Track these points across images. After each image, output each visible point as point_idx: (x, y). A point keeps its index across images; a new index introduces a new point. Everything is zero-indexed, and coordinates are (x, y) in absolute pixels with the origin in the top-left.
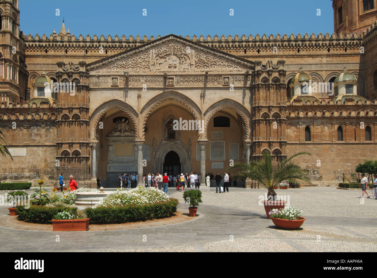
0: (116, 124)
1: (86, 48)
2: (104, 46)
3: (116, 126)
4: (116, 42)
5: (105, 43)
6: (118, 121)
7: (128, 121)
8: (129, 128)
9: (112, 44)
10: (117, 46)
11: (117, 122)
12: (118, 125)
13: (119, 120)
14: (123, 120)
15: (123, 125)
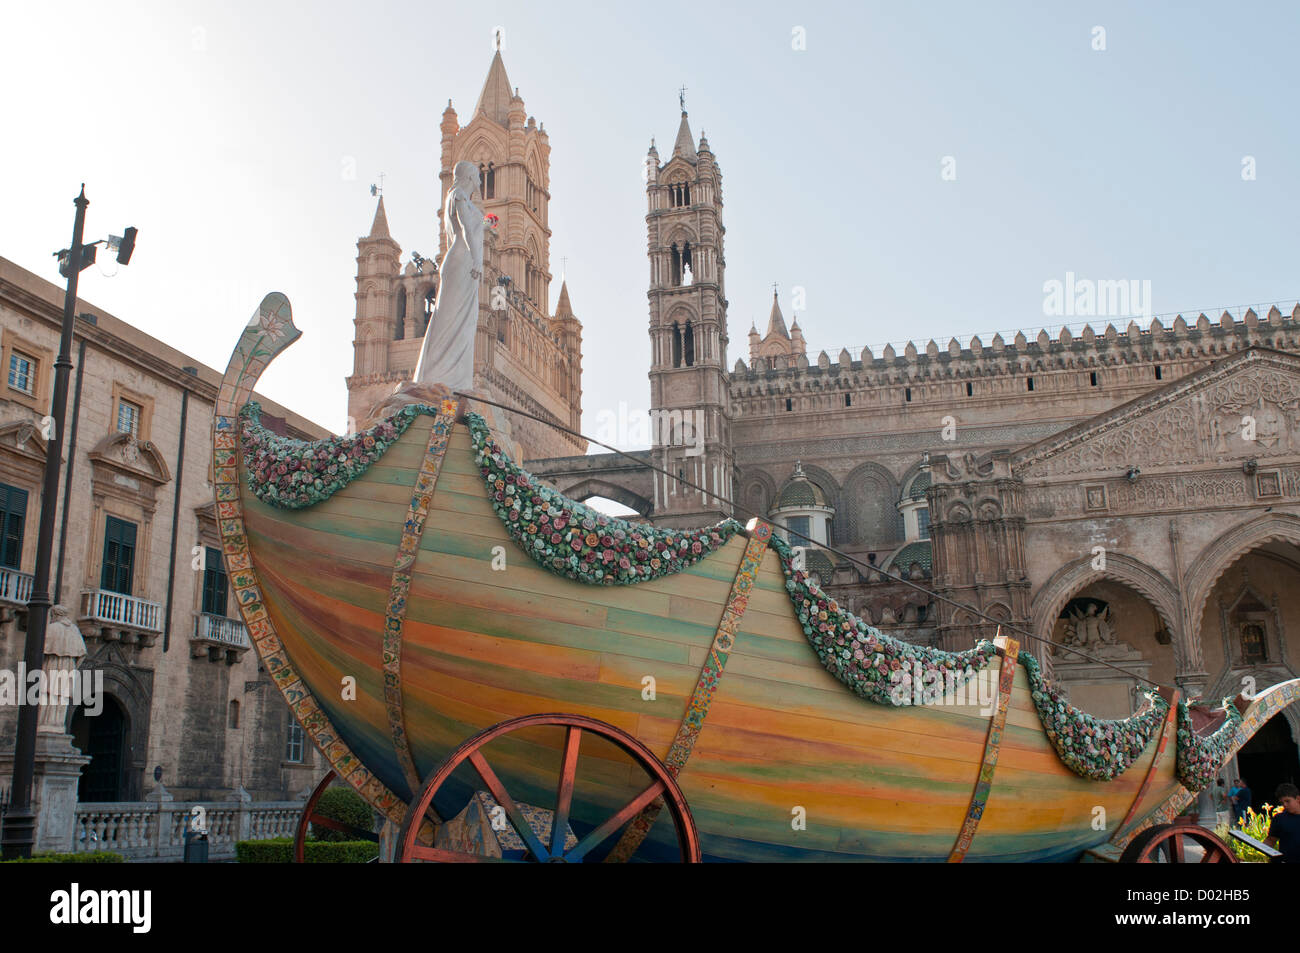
0: (1070, 623)
1: (907, 384)
2: (961, 371)
3: (1071, 627)
4: (996, 357)
5: (963, 363)
6: (1075, 614)
7: (1106, 609)
8: (1112, 634)
9: (984, 366)
10: (1003, 368)
11: (1072, 615)
12: (1076, 626)
13: (1078, 611)
14: (1092, 609)
15: (1094, 624)
